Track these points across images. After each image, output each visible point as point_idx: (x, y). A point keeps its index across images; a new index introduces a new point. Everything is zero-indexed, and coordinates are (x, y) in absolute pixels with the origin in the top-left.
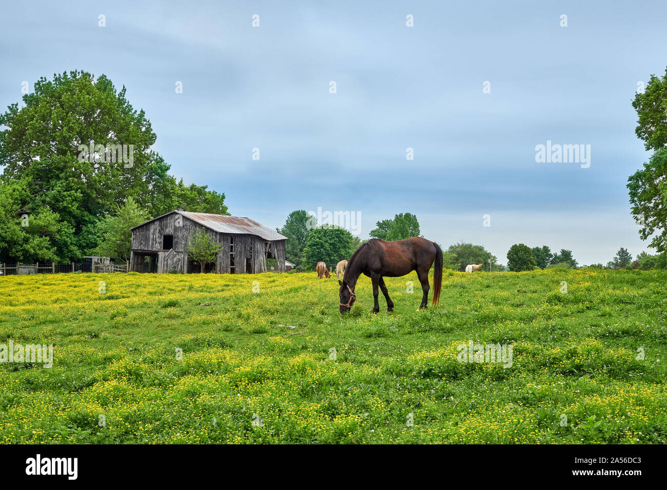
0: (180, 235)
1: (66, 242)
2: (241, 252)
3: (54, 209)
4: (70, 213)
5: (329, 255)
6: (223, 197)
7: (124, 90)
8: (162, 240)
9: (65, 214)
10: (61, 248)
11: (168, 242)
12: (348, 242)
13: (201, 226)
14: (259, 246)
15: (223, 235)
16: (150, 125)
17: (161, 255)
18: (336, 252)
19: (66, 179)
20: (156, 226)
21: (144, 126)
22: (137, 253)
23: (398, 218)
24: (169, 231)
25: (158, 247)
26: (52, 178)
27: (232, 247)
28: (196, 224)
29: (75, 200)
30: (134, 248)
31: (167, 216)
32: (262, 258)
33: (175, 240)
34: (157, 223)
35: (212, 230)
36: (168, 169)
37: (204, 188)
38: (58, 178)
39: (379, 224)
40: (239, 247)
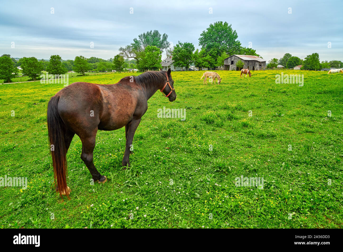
0: (235, 61)
1: (212, 63)
2: (251, 65)
3: (210, 55)
4: (214, 56)
5: (293, 64)
6: (255, 51)
7: (231, 25)
8: (231, 62)
9: (213, 56)
10: (211, 64)
11: (232, 63)
12: (299, 61)
13: (240, 58)
14: (257, 63)
15: (246, 61)
16: (237, 33)
17: (230, 66)
18: (295, 63)
19: (214, 48)
20: (230, 59)
21: (235, 34)
22: (225, 65)
23: (313, 54)
24: (233, 60)
25: (230, 64)
26: (211, 48)
27: (248, 64)
28: (239, 58)
29: (215, 53)
30: (224, 64)
31: (232, 56)
32: (258, 66)
33: (234, 62)
34: (230, 58)
35: (243, 59)
36: (241, 44)
37: (251, 49)
38: (212, 48)
39: (307, 56)
40: (250, 63)
